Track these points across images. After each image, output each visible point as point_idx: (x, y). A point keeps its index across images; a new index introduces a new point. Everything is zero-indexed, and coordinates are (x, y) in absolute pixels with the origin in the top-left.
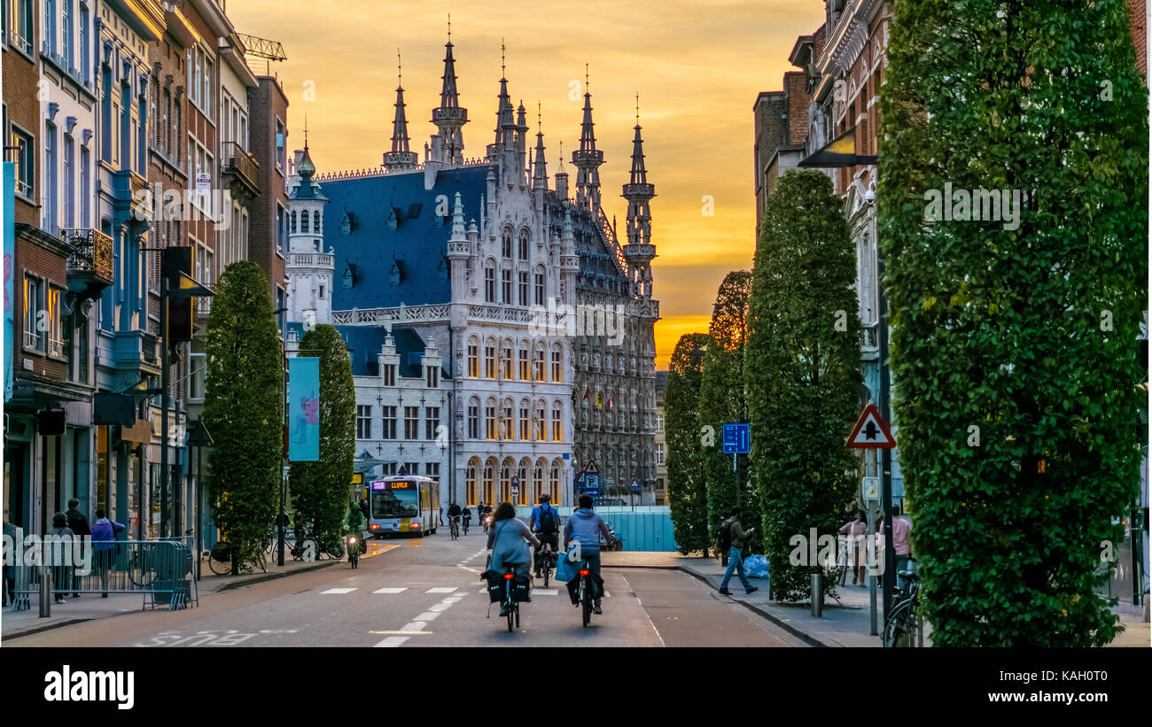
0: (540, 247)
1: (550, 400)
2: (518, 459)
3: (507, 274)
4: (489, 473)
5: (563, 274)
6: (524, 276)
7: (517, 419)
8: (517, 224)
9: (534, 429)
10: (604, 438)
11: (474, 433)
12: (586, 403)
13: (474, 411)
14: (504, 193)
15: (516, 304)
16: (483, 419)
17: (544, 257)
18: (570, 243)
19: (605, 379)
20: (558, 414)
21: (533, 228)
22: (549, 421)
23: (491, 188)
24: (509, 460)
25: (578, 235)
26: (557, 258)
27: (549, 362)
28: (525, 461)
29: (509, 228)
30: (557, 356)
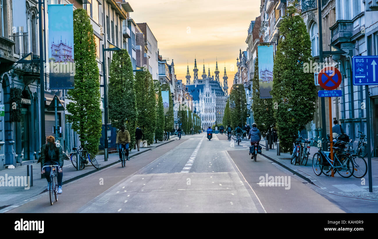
0: (211, 95)
1: (213, 115)
2: (209, 123)
3: (207, 99)
4: (205, 125)
5: (214, 98)
6: (209, 99)
7: (208, 118)
8: (208, 92)
9: (210, 119)
10: (221, 118)
11: (203, 120)
12: (217, 113)
13: (203, 117)
14: (206, 88)
15: (208, 103)
16: (204, 118)
17: (211, 96)
18: (215, 94)
19: (220, 109)
20: (214, 117)
21: (210, 92)
22: (213, 118)
23: (204, 88)
24: (207, 123)
25: (216, 93)
26: (213, 96)
27: (212, 110)
28: (210, 123)
29: (207, 93)
30: (213, 109)
